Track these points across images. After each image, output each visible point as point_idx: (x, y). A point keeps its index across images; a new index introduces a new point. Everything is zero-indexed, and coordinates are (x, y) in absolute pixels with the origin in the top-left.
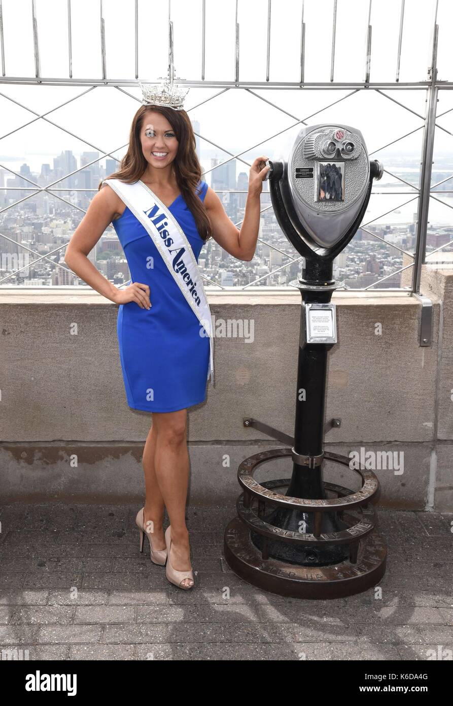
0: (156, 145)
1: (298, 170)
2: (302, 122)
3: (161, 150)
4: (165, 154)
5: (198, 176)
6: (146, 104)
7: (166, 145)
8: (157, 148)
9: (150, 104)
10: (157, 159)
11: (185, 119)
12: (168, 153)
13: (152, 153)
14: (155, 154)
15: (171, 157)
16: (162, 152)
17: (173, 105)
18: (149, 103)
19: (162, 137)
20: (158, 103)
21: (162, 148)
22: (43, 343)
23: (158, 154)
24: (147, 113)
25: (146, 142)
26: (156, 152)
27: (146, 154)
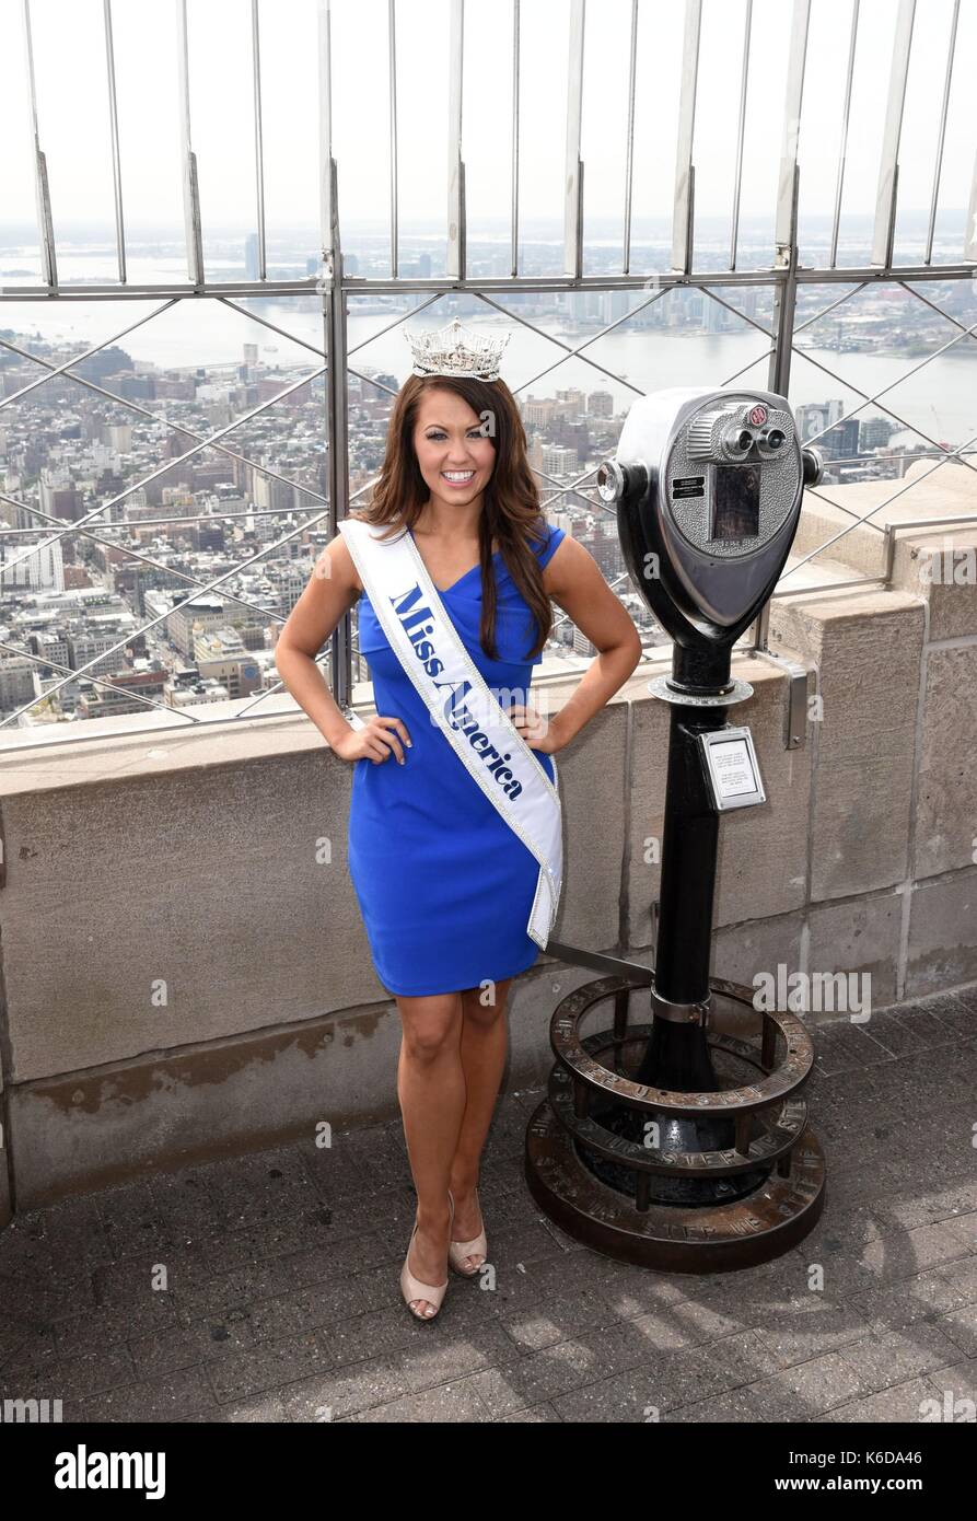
0: (450, 458)
1: (677, 483)
2: (576, 354)
3: (461, 466)
4: (470, 474)
5: (533, 513)
6: (421, 373)
7: (471, 456)
8: (454, 463)
9: (429, 374)
10: (454, 488)
11: (506, 398)
12: (475, 472)
13: (442, 473)
14: (448, 475)
15: (481, 480)
16: (464, 471)
17: (479, 373)
18: (428, 371)
19: (462, 439)
20: (446, 372)
21: (464, 463)
22: (111, 862)
23: (457, 477)
24: (426, 393)
25: (428, 452)
26: (451, 471)
27: (430, 478)
